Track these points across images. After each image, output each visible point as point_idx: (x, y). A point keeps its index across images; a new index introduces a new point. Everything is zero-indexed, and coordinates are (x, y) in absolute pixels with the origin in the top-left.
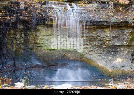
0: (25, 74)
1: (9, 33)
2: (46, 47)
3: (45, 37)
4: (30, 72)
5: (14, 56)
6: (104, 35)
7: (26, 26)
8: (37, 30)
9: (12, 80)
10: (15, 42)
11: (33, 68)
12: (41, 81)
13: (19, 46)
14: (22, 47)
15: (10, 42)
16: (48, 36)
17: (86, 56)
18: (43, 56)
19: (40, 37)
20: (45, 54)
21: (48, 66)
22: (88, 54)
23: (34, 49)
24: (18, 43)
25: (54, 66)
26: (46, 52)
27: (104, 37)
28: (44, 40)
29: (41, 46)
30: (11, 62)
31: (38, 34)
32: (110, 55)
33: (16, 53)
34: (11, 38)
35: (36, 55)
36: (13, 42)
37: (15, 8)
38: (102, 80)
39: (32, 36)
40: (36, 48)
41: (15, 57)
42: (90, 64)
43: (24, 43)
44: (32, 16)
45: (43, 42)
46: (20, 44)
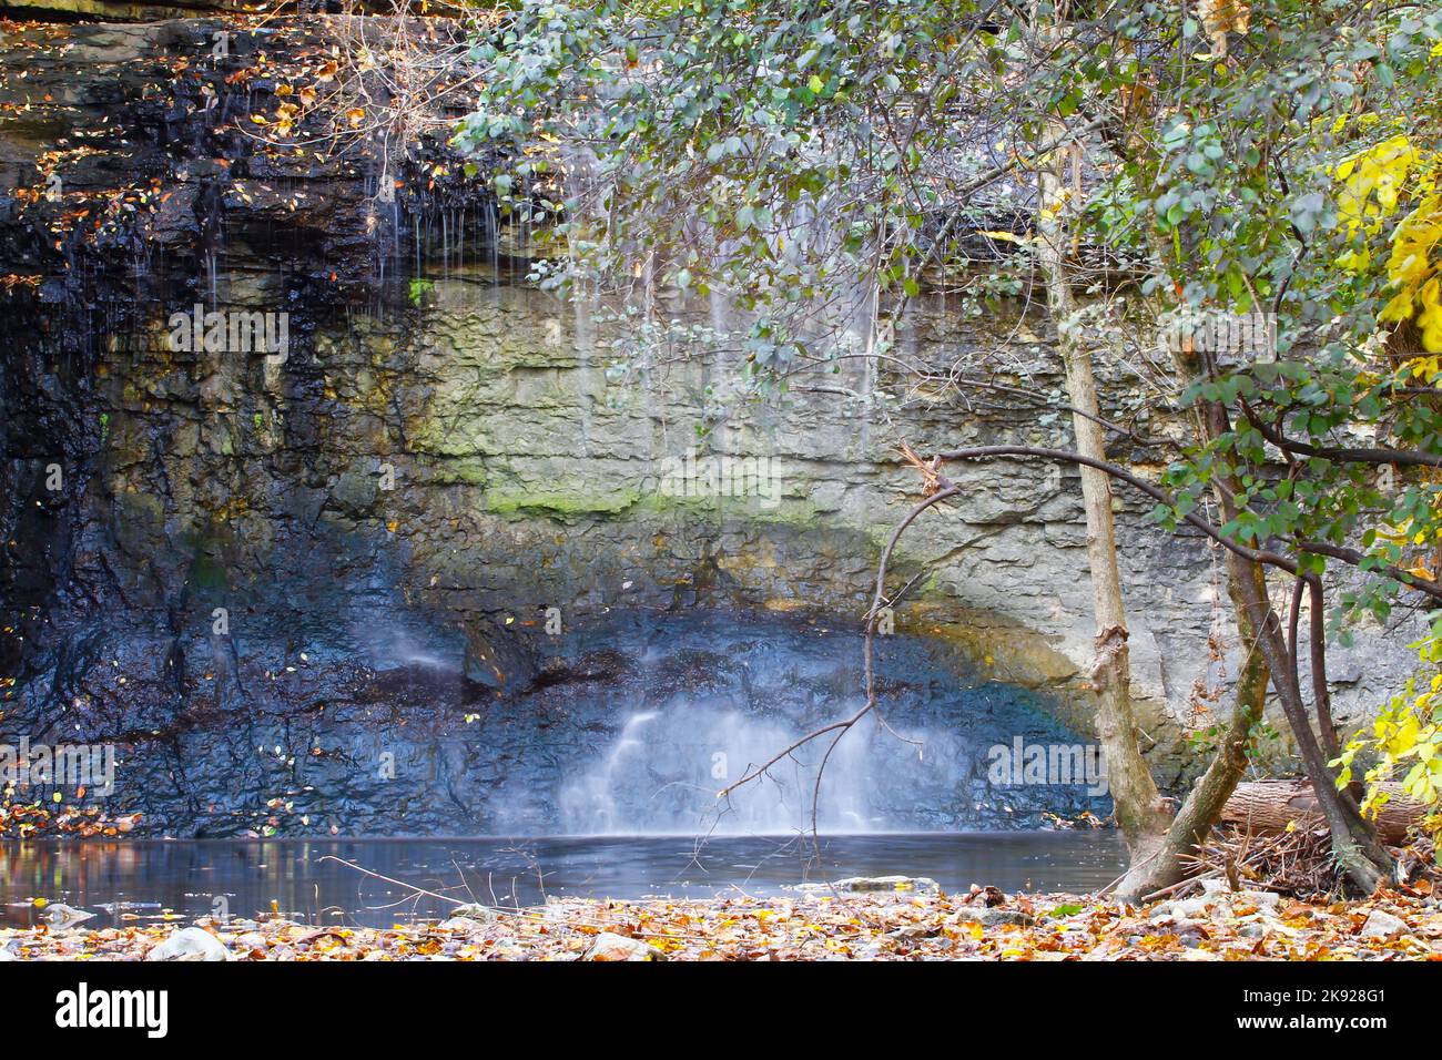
0: (283, 768)
1: (126, 353)
2: (513, 490)
3: (499, 389)
4: (334, 743)
5: (176, 584)
6: (1128, 356)
7: (301, 280)
8: (413, 317)
9: (138, 829)
10: (187, 439)
11: (362, 700)
12: (440, 834)
13: (236, 481)
14: (268, 487)
15: (138, 441)
16: (539, 379)
17: (952, 573)
18: (484, 580)
19: (453, 390)
20: (503, 562)
21: (523, 683)
22: (971, 557)
23: (391, 513)
24: (227, 448)
25: (592, 687)
26: (520, 537)
27: (1132, 380)
28: (499, 416)
29: (460, 482)
30: (140, 644)
31: (425, 361)
32: (1207, 563)
33: (199, 551)
34: (151, 398)
35: (406, 572)
36: (169, 440)
37: (200, 101)
38: (1084, 825)
39: (363, 378)
40: (415, 495)
41: (185, 593)
42: (980, 657)
43: (279, 450)
44: (359, 177)
45: (481, 442)
46: (239, 458)
